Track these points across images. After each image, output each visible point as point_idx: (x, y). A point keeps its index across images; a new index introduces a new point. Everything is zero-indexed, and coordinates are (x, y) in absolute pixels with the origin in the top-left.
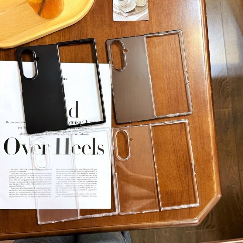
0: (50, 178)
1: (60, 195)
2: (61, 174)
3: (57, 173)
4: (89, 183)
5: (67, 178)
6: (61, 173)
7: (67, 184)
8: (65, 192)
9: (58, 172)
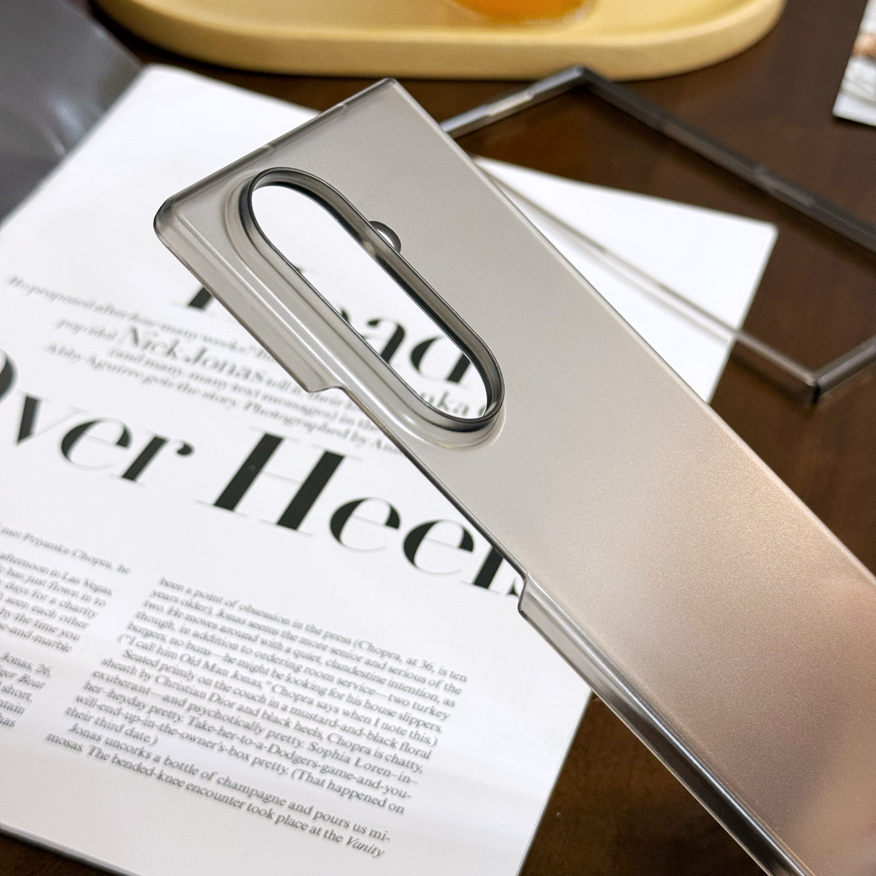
0: (86, 612)
1: (86, 744)
2: (177, 614)
3: (155, 601)
4: (362, 741)
5: (207, 653)
6: (186, 611)
7: (184, 690)
8: (137, 737)
9: (166, 598)
